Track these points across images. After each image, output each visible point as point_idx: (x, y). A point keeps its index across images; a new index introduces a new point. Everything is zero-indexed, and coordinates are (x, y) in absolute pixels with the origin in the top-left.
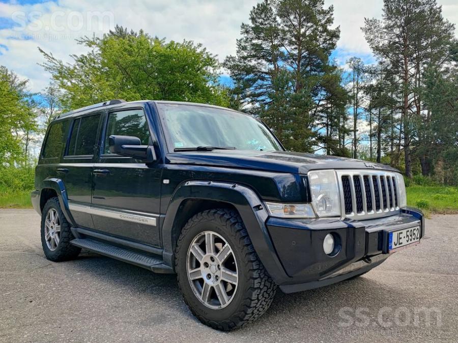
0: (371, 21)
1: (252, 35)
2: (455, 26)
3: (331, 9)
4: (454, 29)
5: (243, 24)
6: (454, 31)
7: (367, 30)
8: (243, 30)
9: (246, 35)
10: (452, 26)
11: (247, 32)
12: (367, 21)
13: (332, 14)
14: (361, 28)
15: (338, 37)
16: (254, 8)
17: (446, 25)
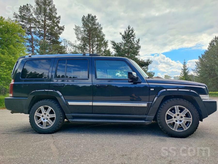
0: (77, 27)
1: (19, 19)
2: (105, 35)
3: (59, 17)
4: (105, 36)
5: (15, 13)
6: (105, 37)
7: (76, 30)
8: (15, 16)
9: (16, 19)
10: (104, 35)
11: (17, 17)
12: (76, 26)
13: (60, 20)
14: (74, 29)
15: (63, 30)
16: (21, 7)
17: (102, 34)
